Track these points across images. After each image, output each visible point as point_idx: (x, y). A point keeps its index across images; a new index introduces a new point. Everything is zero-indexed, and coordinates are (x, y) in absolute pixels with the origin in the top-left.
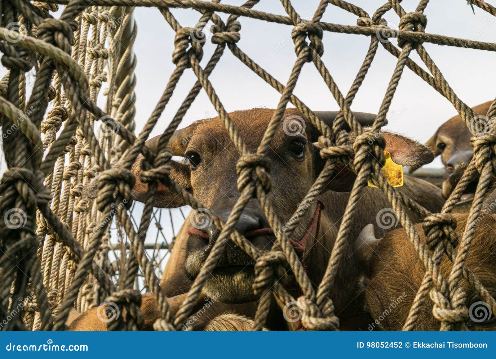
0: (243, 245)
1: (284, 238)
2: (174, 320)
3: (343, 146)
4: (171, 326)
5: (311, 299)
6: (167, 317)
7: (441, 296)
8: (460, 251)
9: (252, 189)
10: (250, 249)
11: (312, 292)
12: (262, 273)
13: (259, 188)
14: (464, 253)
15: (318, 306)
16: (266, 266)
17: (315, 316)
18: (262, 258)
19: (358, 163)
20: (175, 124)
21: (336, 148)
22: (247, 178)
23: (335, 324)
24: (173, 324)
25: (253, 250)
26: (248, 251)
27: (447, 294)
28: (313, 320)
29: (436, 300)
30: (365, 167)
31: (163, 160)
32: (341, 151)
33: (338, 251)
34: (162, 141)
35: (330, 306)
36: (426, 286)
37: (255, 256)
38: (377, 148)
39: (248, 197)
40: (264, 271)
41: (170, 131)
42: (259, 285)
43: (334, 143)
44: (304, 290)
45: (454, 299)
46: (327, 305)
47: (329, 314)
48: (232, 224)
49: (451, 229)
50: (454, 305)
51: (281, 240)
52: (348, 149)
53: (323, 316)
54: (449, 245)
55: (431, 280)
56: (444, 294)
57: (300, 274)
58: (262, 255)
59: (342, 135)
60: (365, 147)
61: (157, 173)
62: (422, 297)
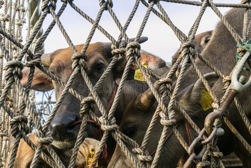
0: (75, 94)
1: (93, 91)
2: (42, 129)
3: (122, 49)
4: (40, 131)
5: (105, 117)
6: (39, 127)
7: (164, 114)
8: (173, 94)
9: (78, 69)
10: (78, 96)
11: (106, 114)
12: (83, 106)
13: (82, 68)
14: (175, 95)
15: (109, 120)
16: (85, 103)
17: (107, 124)
18: (83, 100)
19: (128, 56)
20: (43, 40)
21: (118, 50)
22: (76, 64)
23: (116, 128)
24: (42, 131)
25: (79, 97)
26: (77, 97)
27: (167, 114)
28: (106, 126)
29: (162, 116)
30: (131, 58)
31: (37, 56)
32: (120, 51)
33: (118, 96)
34: (36, 48)
35: (114, 120)
36: (158, 110)
37: (80, 99)
38: (136, 49)
39: (77, 72)
40: (84, 105)
41: (40, 43)
42: (82, 112)
43: (118, 47)
44: (102, 114)
45: (170, 116)
46: (112, 120)
47: (113, 124)
48: (69, 85)
49: (170, 85)
50: (170, 118)
51: (92, 92)
52: (124, 50)
53: (110, 124)
54: (169, 92)
55: (160, 108)
56: (165, 114)
57: (100, 107)
58: (83, 98)
59: (122, 44)
60: (131, 49)
61: (34, 62)
62: (156, 115)
